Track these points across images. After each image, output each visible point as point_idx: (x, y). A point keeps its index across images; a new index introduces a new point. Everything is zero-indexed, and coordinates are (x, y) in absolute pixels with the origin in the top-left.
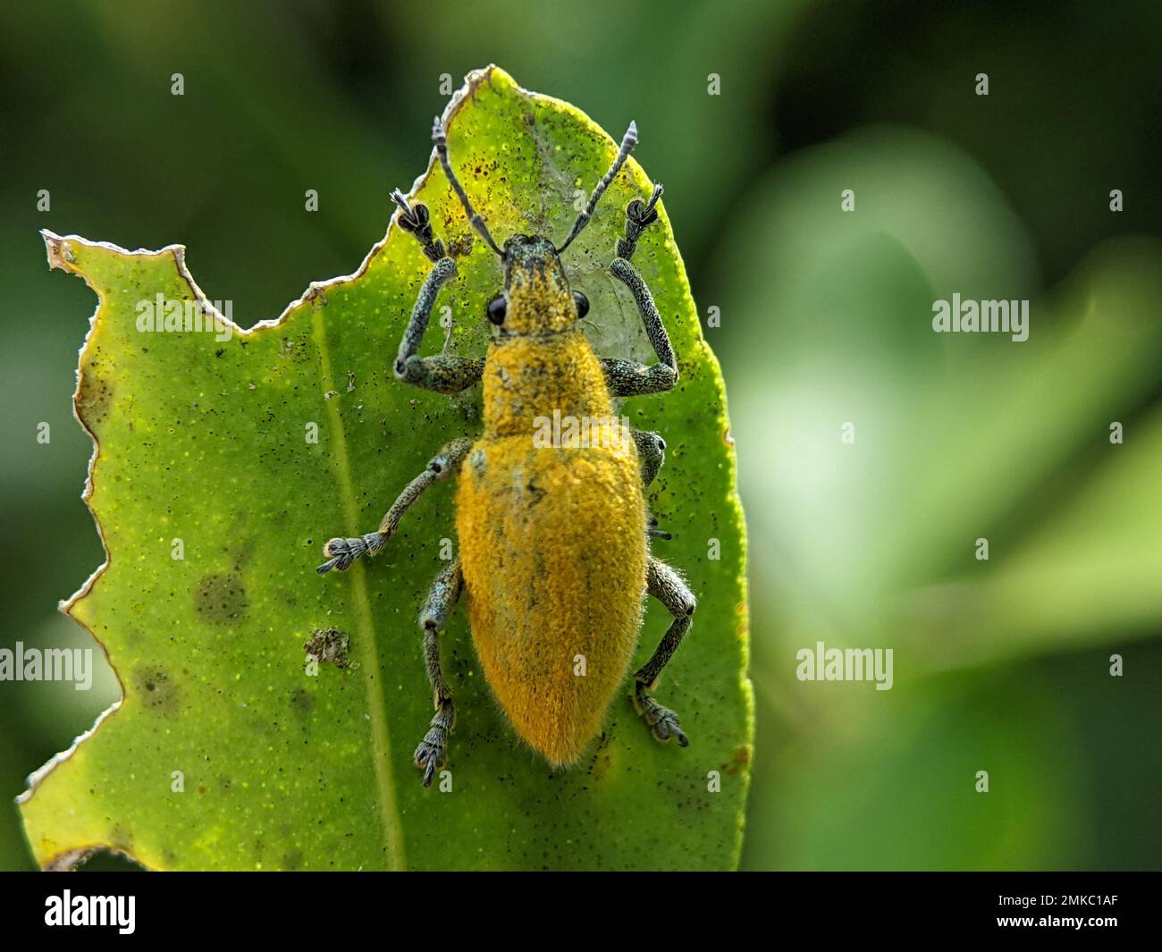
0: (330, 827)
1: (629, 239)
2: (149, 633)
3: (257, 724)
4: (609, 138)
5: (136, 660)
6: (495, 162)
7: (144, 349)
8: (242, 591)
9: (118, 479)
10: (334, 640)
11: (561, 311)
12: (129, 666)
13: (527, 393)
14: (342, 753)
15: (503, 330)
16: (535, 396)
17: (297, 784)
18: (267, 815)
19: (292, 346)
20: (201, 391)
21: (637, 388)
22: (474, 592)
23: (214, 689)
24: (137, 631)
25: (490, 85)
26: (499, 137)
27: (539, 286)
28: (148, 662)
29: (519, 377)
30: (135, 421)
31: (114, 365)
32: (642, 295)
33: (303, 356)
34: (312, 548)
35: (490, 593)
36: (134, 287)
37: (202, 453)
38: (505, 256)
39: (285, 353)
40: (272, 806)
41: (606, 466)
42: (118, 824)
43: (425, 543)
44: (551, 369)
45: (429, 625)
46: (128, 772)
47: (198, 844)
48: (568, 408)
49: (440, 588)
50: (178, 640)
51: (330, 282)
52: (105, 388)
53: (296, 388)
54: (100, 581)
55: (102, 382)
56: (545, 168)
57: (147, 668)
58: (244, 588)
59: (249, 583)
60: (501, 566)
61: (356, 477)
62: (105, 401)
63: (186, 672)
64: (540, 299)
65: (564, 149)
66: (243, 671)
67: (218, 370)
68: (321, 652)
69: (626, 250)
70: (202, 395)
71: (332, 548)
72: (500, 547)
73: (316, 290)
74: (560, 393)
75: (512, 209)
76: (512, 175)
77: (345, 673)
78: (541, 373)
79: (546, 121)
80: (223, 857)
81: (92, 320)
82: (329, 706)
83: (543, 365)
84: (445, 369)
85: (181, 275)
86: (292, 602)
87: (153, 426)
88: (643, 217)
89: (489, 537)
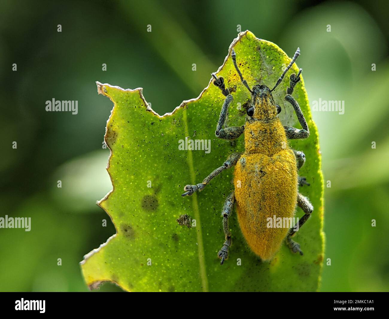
0: (184, 279)
1: (291, 87)
2: (126, 213)
3: (161, 245)
4: (285, 54)
5: (122, 221)
6: (246, 62)
7: (128, 122)
8: (157, 201)
9: (118, 163)
10: (186, 218)
11: (272, 111)
12: (119, 223)
13: (260, 140)
14: (188, 255)
15: (252, 118)
16: (263, 141)
17: (173, 265)
18: (163, 274)
19: (176, 122)
20: (146, 136)
21: (295, 137)
22: (240, 204)
23: (147, 232)
24: (122, 212)
25: (246, 37)
26: (248, 53)
27: (265, 103)
28: (126, 222)
29: (257, 134)
30: (124, 145)
31: (118, 126)
32: (296, 107)
33: (180, 125)
34: (180, 188)
35: (245, 205)
36: (126, 101)
37: (146, 156)
38: (253, 93)
39: (173, 124)
40: (165, 271)
41: (286, 164)
42: (114, 274)
43: (217, 187)
44: (269, 132)
45: (225, 215)
46: (118, 257)
47: (140, 282)
48: (274, 144)
49: (228, 203)
50: (135, 216)
51: (189, 101)
52: (115, 134)
53: (177, 135)
54: (110, 195)
55: (114, 132)
56: (263, 64)
57: (125, 224)
58: (157, 200)
59: (159, 198)
60: (250, 197)
61: (195, 165)
62: (115, 138)
63: (138, 226)
64: (265, 108)
65: (269, 57)
66: (156, 227)
67: (152, 129)
68: (182, 222)
69: (290, 91)
70: (146, 137)
71: (187, 188)
72: (250, 190)
73: (184, 103)
74: (271, 140)
75: (251, 77)
76: (251, 66)
77: (190, 229)
78: (265, 133)
79: (264, 48)
80: (149, 287)
81: (111, 111)
82: (184, 240)
83: (266, 130)
84: (232, 132)
85: (141, 97)
86: (173, 205)
87: (130, 147)
88: (296, 80)
89: (246, 187)
